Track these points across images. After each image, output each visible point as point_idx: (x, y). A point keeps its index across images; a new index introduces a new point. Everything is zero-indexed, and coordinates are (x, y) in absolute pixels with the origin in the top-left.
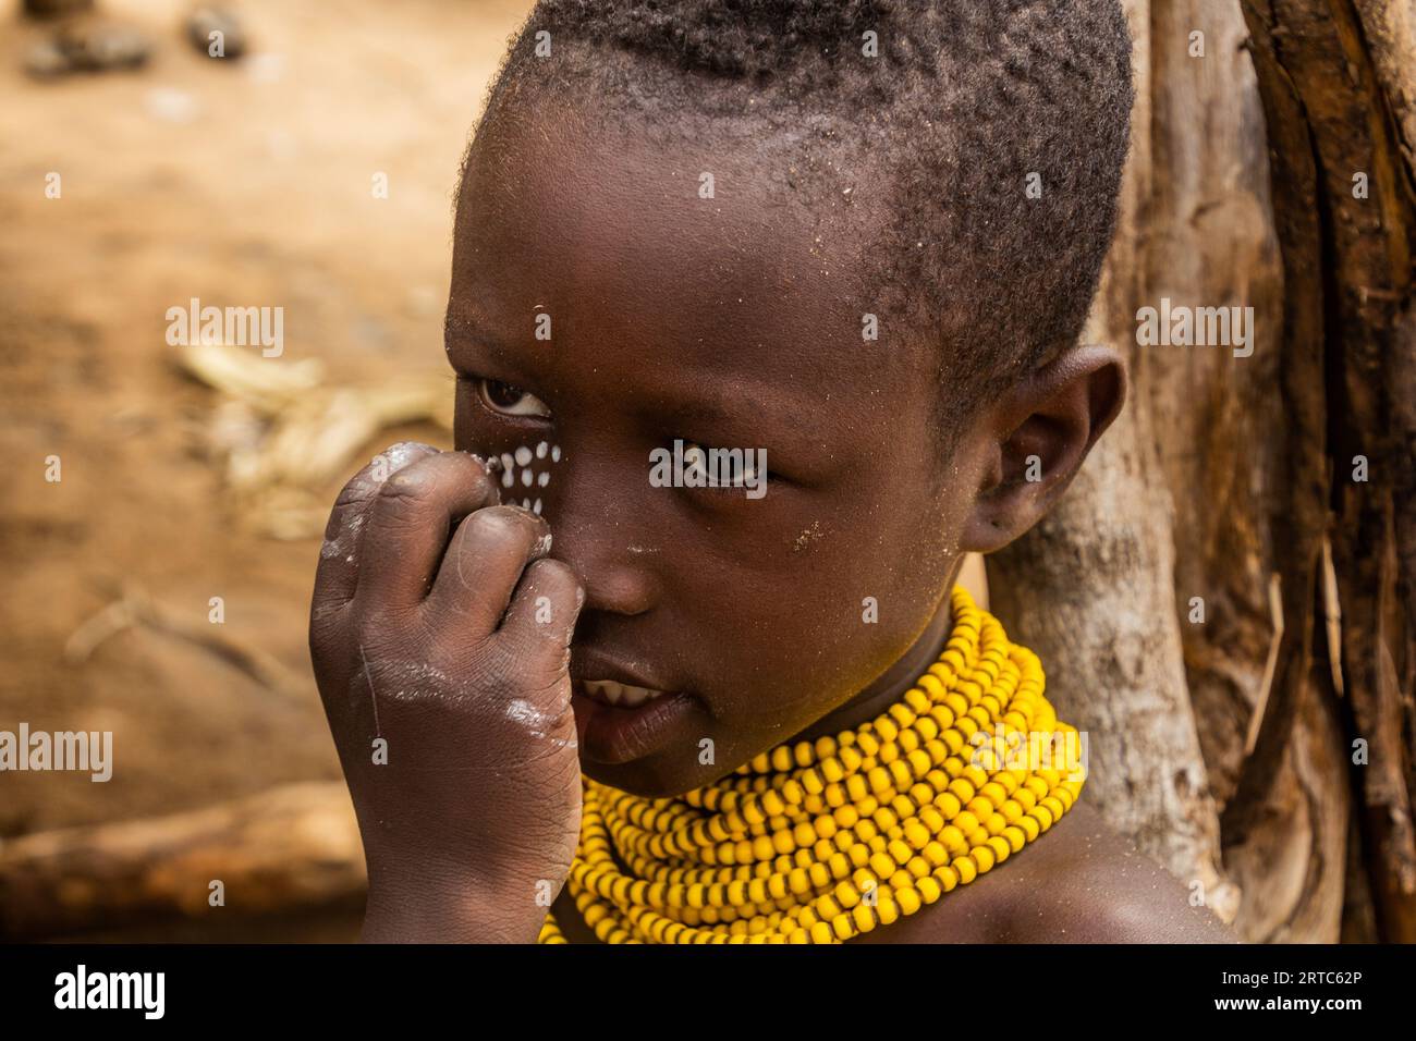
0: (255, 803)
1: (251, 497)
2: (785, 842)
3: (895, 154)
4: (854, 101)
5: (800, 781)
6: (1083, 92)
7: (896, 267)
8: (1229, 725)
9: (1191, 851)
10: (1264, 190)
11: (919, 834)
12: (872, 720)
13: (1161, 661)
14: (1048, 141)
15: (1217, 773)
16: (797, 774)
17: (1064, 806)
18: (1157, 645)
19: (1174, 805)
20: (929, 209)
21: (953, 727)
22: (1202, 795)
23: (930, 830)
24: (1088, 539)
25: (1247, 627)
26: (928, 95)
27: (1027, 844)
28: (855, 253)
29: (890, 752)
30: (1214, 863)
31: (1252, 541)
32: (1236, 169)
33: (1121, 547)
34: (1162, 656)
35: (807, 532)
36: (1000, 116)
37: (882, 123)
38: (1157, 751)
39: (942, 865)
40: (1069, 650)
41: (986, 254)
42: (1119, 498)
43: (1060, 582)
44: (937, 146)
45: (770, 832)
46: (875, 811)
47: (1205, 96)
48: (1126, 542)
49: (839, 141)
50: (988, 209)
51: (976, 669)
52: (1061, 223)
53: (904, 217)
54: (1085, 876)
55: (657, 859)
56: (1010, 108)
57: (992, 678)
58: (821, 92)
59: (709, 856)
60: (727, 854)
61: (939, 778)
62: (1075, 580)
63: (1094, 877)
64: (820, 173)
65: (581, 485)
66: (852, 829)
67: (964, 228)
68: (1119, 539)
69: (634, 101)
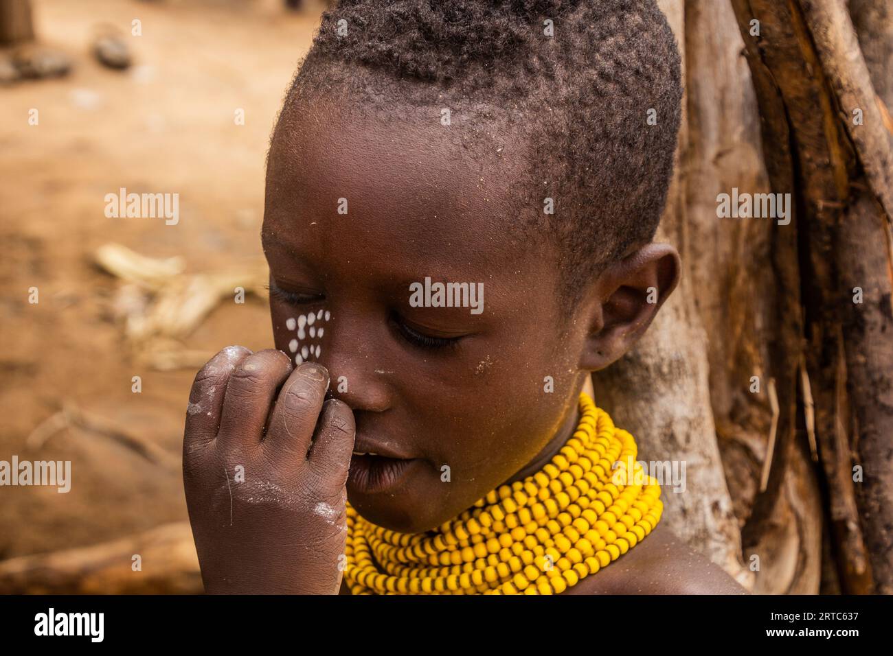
0: (147, 536)
1: (141, 344)
2: (481, 550)
3: (529, 127)
4: (503, 95)
5: (490, 513)
6: (647, 89)
7: (531, 197)
8: (746, 472)
9: (723, 551)
10: (758, 141)
11: (564, 544)
12: (533, 475)
13: (702, 434)
14: (626, 119)
15: (739, 503)
16: (488, 508)
17: (651, 525)
18: (699, 424)
19: (712, 523)
20: (551, 161)
21: (583, 478)
22: (729, 516)
23: (571, 541)
24: (654, 361)
25: (755, 412)
26: (550, 91)
27: (630, 549)
28: (505, 187)
29: (545, 494)
30: (738, 559)
31: (756, 359)
32: (741, 129)
33: (675, 364)
34: (702, 431)
35: (483, 362)
36: (594, 103)
37: (521, 109)
38: (700, 490)
39: (579, 563)
40: (644, 429)
41: (586, 188)
42: (673, 334)
43: (637, 387)
44: (556, 122)
45: (472, 545)
46: (536, 530)
47: (720, 84)
48: (678, 361)
49: (494, 119)
50: (588, 161)
51: (595, 443)
52: (635, 169)
53: (535, 166)
54: (666, 567)
55: (402, 563)
56: (601, 99)
57: (605, 448)
58: (483, 90)
59: (434, 561)
60: (445, 559)
61: (575, 510)
62: (647, 386)
63: (672, 568)
64: (482, 139)
65: (343, 334)
66: (522, 542)
67: (573, 173)
68: (673, 360)
69: (369, 97)
